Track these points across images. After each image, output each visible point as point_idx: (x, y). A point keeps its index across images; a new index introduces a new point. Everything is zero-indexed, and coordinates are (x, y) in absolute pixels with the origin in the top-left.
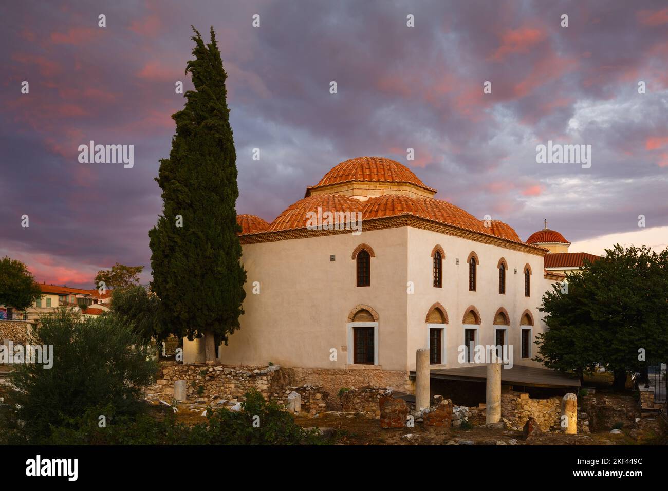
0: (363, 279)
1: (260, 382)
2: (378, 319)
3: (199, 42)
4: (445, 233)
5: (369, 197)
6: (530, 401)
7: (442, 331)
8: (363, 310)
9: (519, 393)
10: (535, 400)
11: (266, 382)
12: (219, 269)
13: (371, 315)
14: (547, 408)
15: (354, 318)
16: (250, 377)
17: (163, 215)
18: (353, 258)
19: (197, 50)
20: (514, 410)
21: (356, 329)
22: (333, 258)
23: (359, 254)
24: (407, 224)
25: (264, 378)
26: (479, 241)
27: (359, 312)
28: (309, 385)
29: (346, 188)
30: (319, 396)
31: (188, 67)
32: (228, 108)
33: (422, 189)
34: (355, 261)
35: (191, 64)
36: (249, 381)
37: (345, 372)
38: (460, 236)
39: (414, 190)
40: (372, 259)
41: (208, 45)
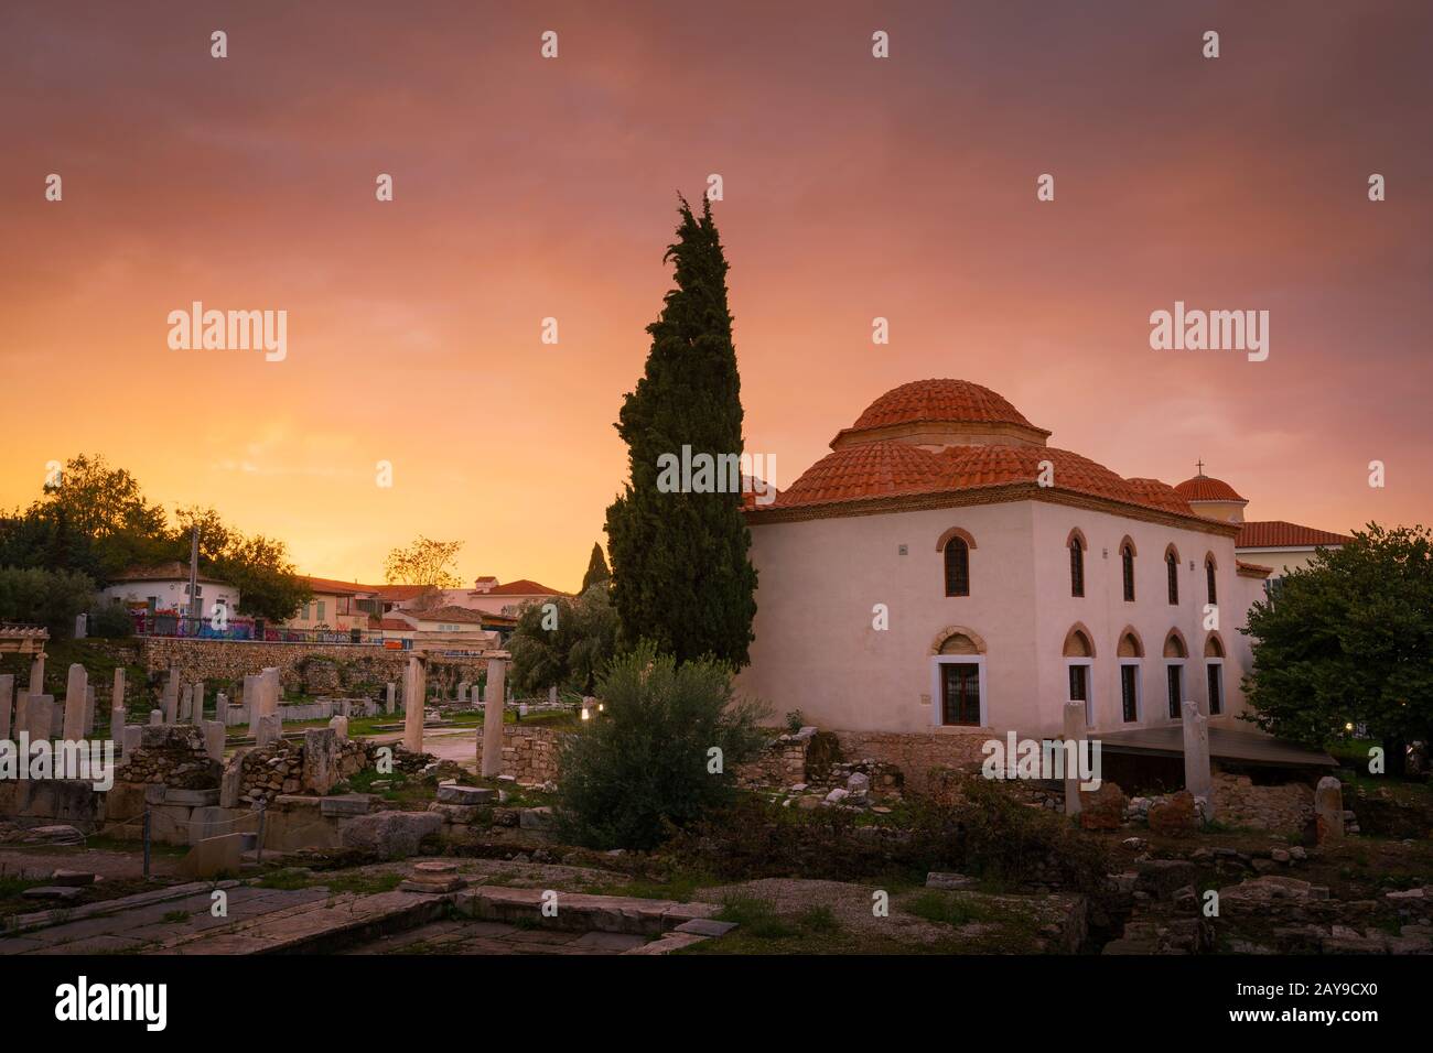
0: (957, 582)
1: (791, 755)
2: (984, 651)
3: (688, 215)
4: (1084, 507)
5: (946, 446)
6: (1253, 788)
7: (1086, 669)
8: (957, 636)
9: (1234, 777)
10: (1263, 788)
11: (801, 755)
12: (722, 568)
13: (971, 643)
14: (1284, 802)
15: (942, 648)
16: (774, 747)
17: (631, 484)
18: (939, 551)
19: (683, 228)
20: (1228, 805)
21: (945, 667)
22: (903, 551)
23: (949, 545)
24: (1029, 497)
25: (797, 748)
26: (1135, 518)
27: (950, 638)
28: (871, 760)
29: (906, 432)
30: (889, 779)
31: (670, 253)
32: (730, 315)
33: (1029, 431)
34: (942, 555)
35: (674, 249)
36: (773, 754)
37: (929, 739)
38: (1107, 511)
39: (1017, 434)
40: (972, 553)
41: (701, 220)
